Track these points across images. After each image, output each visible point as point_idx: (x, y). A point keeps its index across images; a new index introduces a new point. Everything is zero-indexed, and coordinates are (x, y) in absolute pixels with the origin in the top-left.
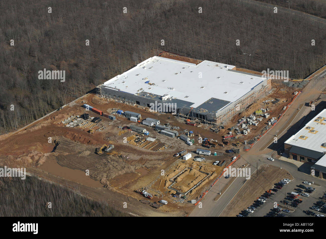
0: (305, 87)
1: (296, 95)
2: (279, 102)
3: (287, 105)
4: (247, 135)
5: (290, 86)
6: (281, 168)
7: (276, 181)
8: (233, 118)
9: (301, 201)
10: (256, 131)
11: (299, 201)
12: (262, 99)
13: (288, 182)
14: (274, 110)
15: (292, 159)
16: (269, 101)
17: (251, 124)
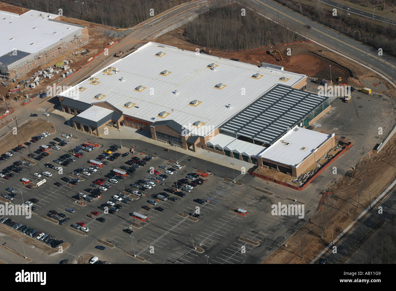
0: (126, 37)
1: (110, 45)
2: (89, 53)
3: (94, 57)
4: (34, 88)
5: (110, 36)
6: (48, 122)
7: (35, 135)
8: (31, 71)
9: (48, 154)
10: (46, 83)
11: (46, 154)
12: (72, 51)
13: (47, 135)
14: (77, 62)
15: (64, 112)
16: (79, 52)
17: (45, 77)
